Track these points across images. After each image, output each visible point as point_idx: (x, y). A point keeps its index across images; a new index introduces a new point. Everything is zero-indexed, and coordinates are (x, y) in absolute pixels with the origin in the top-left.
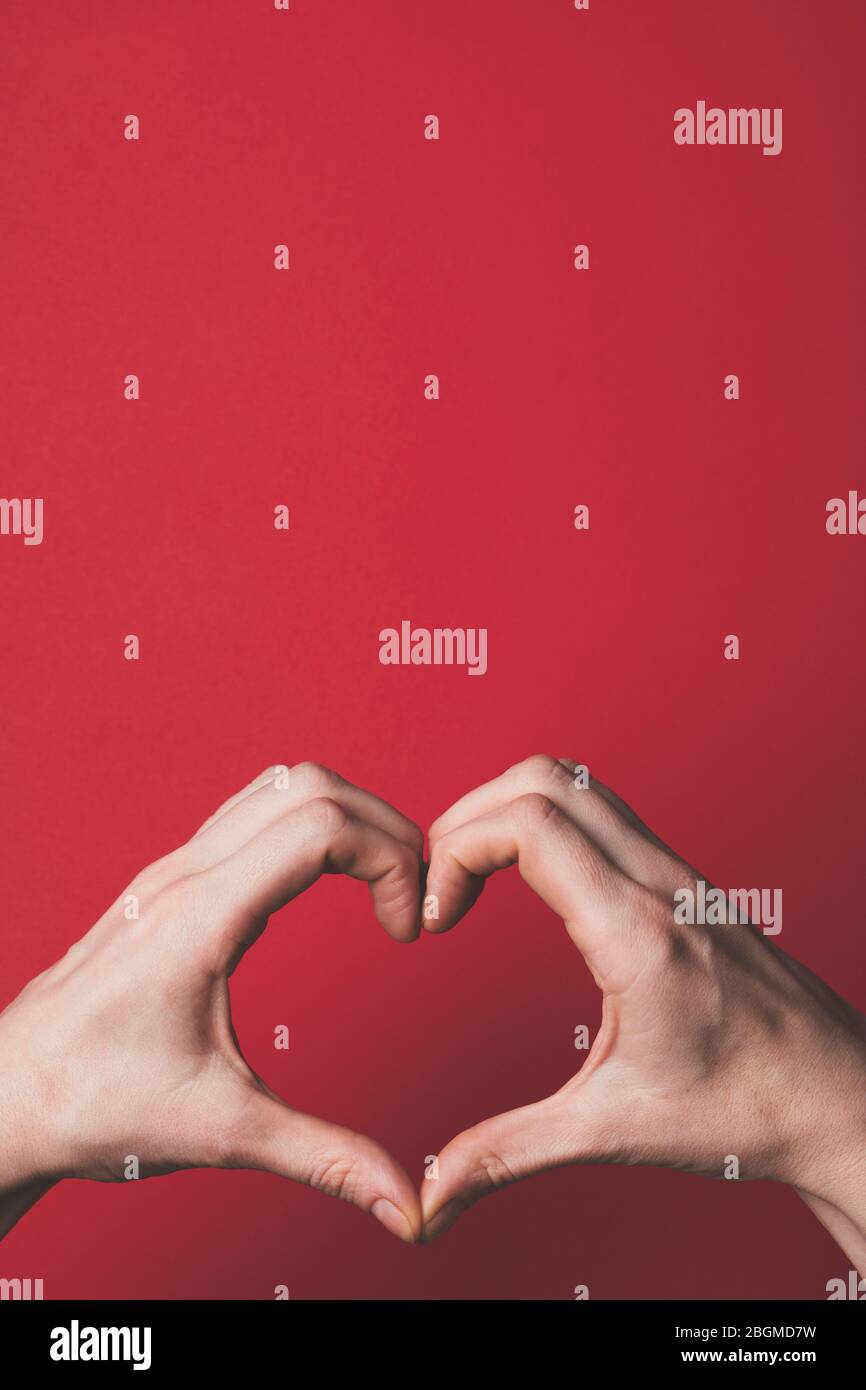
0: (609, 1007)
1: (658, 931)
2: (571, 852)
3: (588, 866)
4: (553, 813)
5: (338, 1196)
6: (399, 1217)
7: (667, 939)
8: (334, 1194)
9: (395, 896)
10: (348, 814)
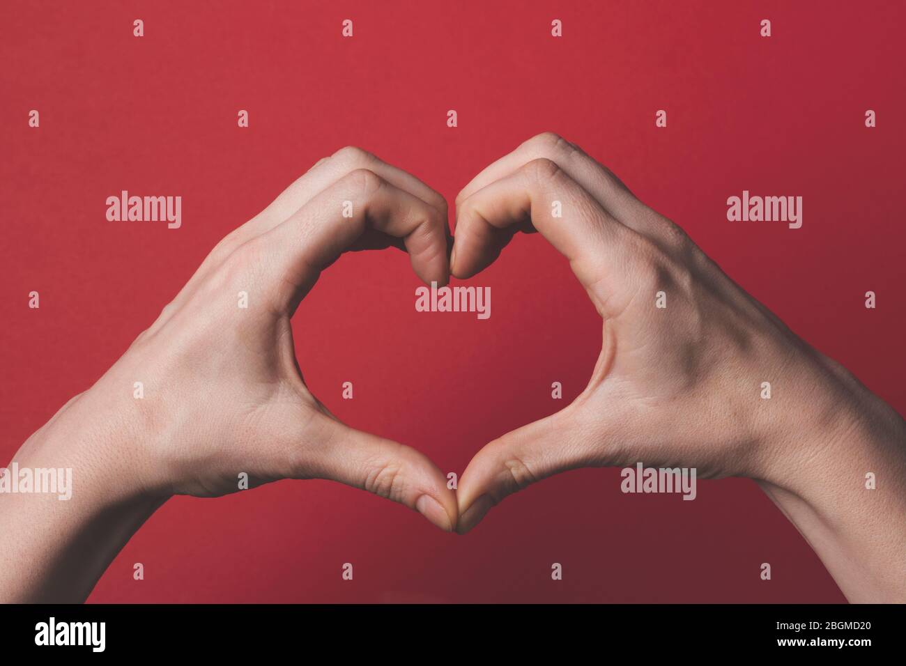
0: (608, 329)
1: (647, 264)
2: (575, 202)
3: (589, 213)
4: (558, 172)
5: (388, 497)
6: (438, 509)
7: (655, 271)
8: (385, 494)
9: (426, 247)
10: (382, 181)
